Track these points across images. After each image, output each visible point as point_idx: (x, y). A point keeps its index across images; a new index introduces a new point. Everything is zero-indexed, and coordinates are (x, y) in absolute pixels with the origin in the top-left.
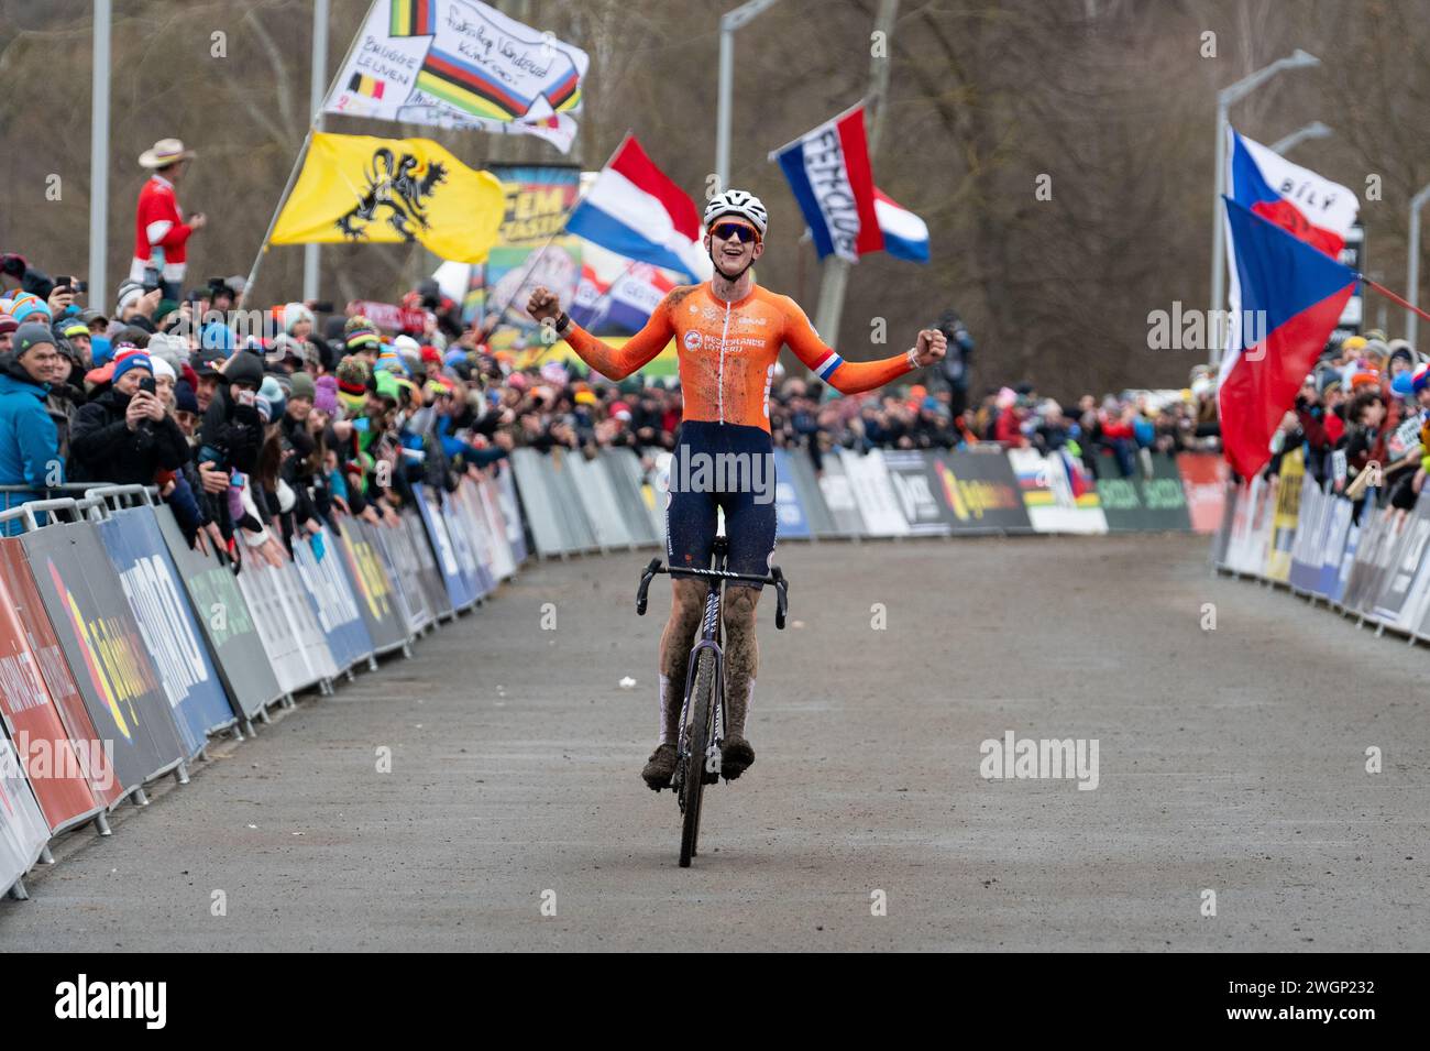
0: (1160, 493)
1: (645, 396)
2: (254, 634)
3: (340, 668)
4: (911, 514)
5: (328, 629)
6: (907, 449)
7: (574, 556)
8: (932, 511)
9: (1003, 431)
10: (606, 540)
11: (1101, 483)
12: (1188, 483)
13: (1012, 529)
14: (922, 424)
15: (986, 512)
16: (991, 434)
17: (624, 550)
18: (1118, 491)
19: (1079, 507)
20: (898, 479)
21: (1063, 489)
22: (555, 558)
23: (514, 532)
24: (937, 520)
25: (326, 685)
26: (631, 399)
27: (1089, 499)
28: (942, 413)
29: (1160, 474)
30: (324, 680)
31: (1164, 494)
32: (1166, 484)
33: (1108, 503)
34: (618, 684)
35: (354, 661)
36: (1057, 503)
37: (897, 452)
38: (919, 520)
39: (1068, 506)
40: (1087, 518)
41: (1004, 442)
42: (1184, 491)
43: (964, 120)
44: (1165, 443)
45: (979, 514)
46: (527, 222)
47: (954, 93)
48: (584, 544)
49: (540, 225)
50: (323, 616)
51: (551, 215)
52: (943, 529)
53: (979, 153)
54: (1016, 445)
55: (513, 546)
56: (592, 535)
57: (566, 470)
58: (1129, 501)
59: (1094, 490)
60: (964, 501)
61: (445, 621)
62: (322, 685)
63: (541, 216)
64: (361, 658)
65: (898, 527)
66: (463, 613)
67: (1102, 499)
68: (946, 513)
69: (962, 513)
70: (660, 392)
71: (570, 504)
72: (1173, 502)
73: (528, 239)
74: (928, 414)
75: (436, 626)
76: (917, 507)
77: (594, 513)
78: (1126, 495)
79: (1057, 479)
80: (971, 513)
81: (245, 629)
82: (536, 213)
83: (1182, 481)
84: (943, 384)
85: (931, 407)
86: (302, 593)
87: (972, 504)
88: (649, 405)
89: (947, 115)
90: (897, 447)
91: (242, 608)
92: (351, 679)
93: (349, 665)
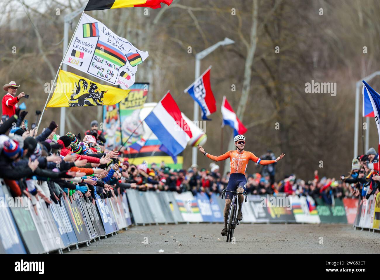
0: (337, 211)
1: (171, 175)
2: (36, 231)
3: (65, 246)
4: (257, 215)
5: (62, 233)
6: (256, 194)
7: (147, 225)
8: (264, 215)
9: (287, 190)
10: (157, 221)
11: (318, 207)
12: (346, 208)
13: (290, 221)
14: (261, 186)
15: (281, 215)
16: (282, 190)
17: (163, 224)
18: (324, 210)
19: (312, 215)
20: (253, 204)
21: (306, 209)
22: (140, 225)
23: (127, 215)
24: (266, 218)
25: (61, 251)
26: (167, 176)
27: (314, 212)
28: (267, 183)
29: (337, 205)
30: (60, 249)
31: (338, 211)
32: (339, 208)
33: (320, 213)
34: (158, 251)
35: (71, 245)
36: (304, 213)
37: (252, 195)
38: (259, 218)
39: (308, 214)
40: (314, 218)
41: (288, 193)
42: (345, 210)
43: (274, 93)
44: (339, 194)
45: (279, 216)
46: (131, 101)
47: (271, 84)
48: (151, 221)
49: (136, 103)
50: (60, 229)
51: (140, 99)
52: (267, 221)
53: (279, 103)
54: (291, 194)
55: (127, 219)
56: (153, 218)
57: (145, 197)
58: (327, 213)
59: (316, 209)
60: (274, 212)
61: (103, 238)
62: (59, 251)
63: (136, 99)
64: (73, 244)
65: (253, 219)
66: (109, 236)
67: (318, 213)
68: (268, 215)
69: (273, 216)
70: (175, 173)
71: (146, 208)
72: (341, 214)
73: (132, 107)
74: (262, 183)
75: (100, 239)
76: (259, 213)
77: (154, 212)
78: (326, 211)
79: (304, 205)
80: (276, 215)
81: (33, 229)
82: (135, 98)
83: (344, 207)
84: (267, 174)
85: (263, 181)
86: (53, 221)
87: (276, 213)
88: (172, 178)
89: (269, 91)
90: (252, 194)
91: (32, 223)
92: (70, 250)
93: (69, 246)
